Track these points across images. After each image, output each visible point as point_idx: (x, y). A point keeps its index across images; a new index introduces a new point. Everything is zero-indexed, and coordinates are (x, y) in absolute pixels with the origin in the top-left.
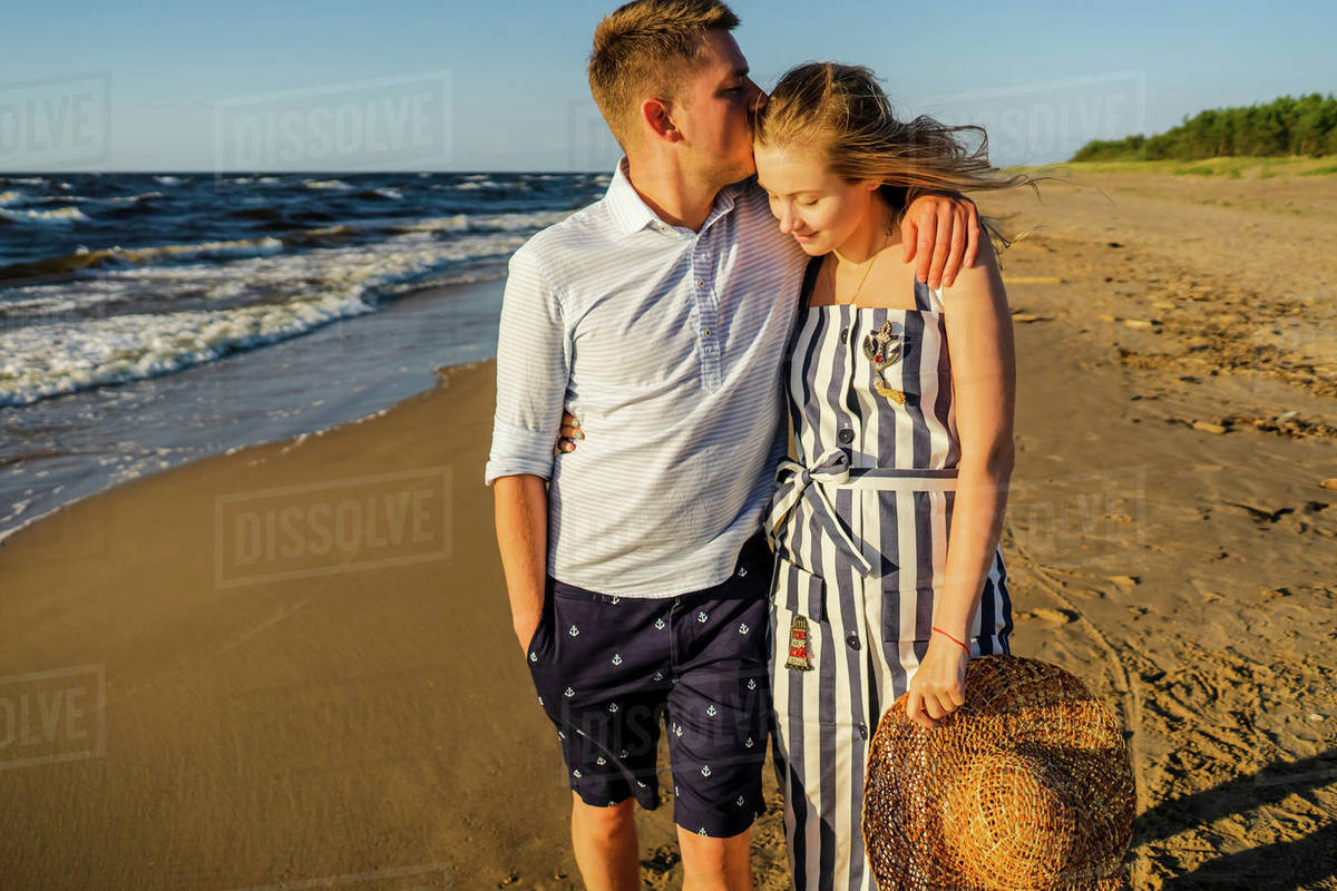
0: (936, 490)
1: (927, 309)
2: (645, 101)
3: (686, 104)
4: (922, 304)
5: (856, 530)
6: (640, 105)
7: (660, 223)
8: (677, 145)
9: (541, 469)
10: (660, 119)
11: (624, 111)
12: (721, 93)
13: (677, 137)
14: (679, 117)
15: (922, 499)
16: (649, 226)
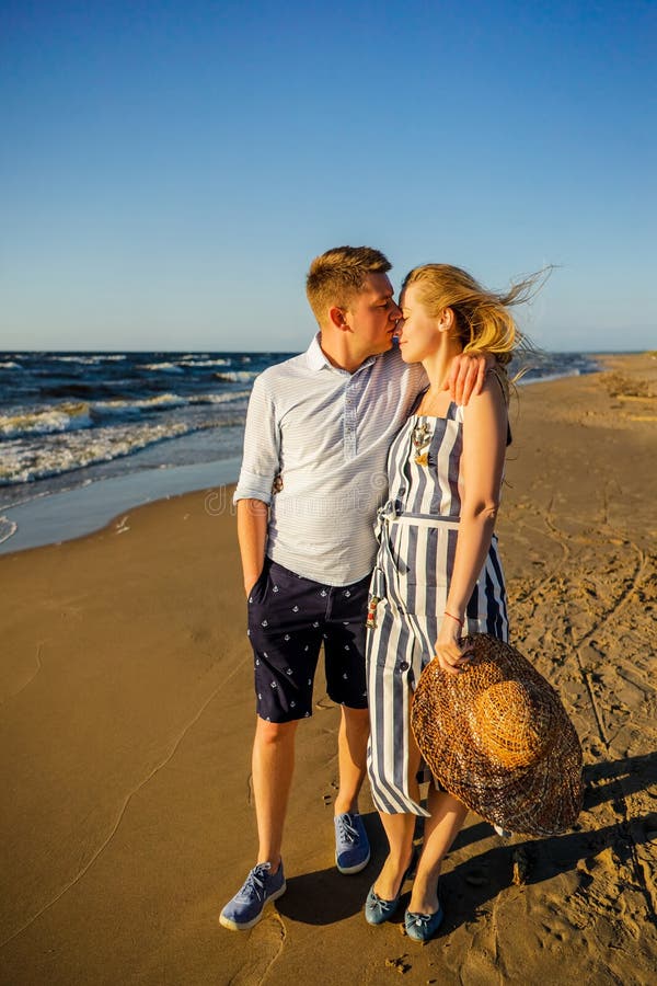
0: (443, 528)
1: (453, 419)
2: (332, 308)
3: (353, 312)
4: (451, 415)
5: (396, 551)
6: (329, 308)
7: (330, 366)
8: (348, 332)
9: (265, 498)
10: (339, 319)
11: (321, 309)
12: (373, 309)
13: (347, 328)
14: (349, 318)
15: (433, 532)
16: (325, 367)
